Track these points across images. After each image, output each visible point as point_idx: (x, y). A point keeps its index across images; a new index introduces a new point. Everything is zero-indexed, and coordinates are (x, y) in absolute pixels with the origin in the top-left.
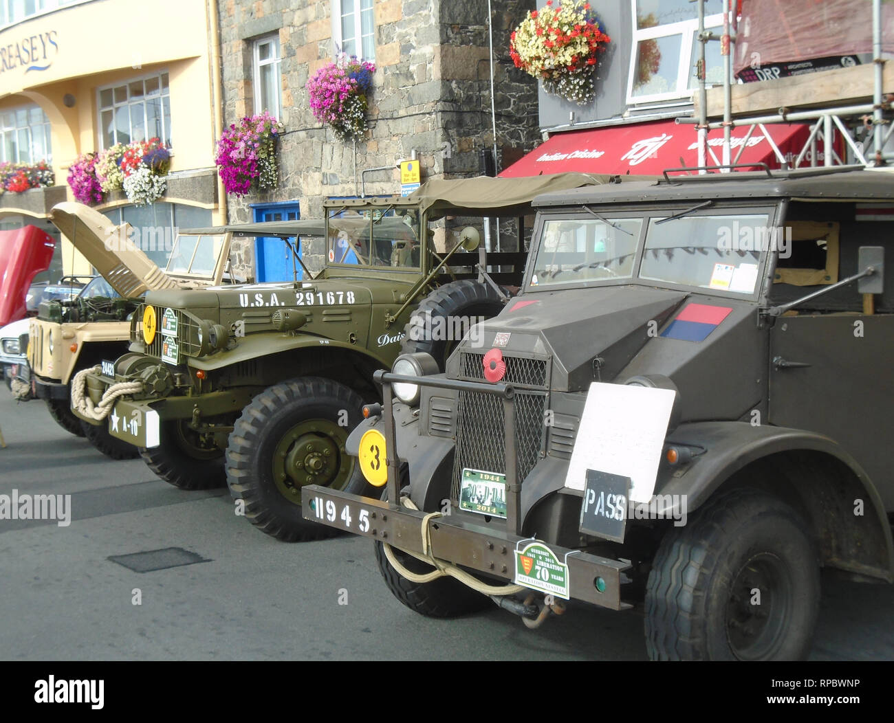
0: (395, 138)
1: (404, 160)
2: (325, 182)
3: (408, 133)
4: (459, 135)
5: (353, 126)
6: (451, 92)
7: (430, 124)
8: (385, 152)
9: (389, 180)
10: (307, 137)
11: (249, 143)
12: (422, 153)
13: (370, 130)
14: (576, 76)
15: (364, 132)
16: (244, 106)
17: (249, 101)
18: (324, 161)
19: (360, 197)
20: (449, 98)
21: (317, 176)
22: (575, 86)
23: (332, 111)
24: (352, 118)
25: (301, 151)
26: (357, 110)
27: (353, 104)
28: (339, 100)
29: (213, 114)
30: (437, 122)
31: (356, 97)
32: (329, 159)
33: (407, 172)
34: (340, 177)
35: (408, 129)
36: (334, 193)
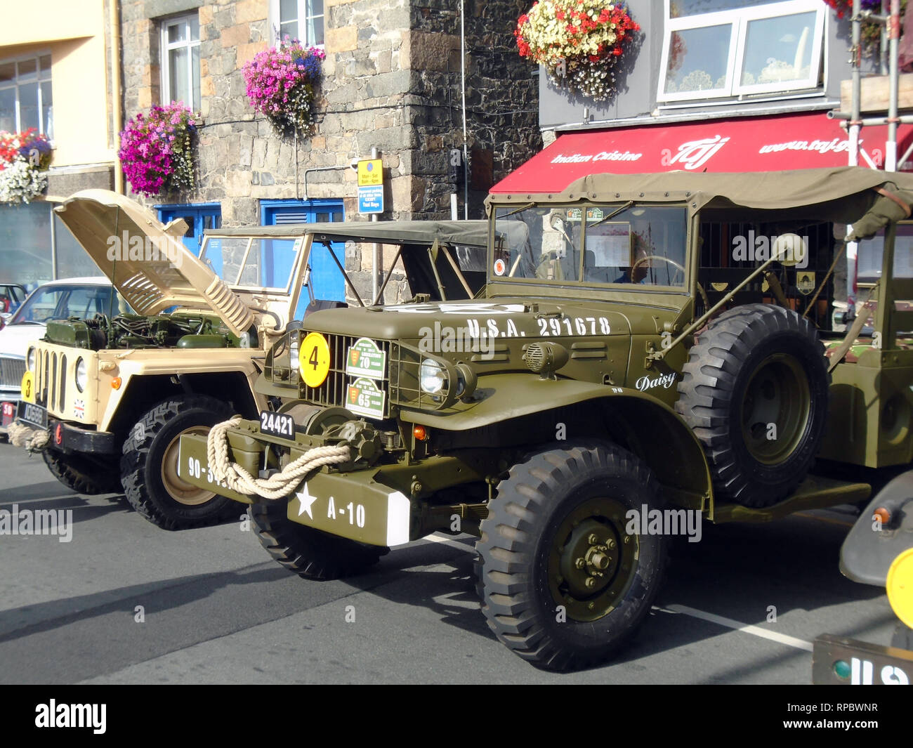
0: (348, 135)
1: (360, 159)
2: (256, 182)
3: (365, 129)
4: (428, 132)
5: (297, 120)
6: (421, 84)
7: (395, 119)
8: (334, 150)
9: (339, 181)
10: (233, 131)
11: (164, 135)
12: (383, 152)
13: (316, 125)
14: (597, 68)
15: (310, 126)
16: (150, 94)
17: (156, 88)
18: (255, 159)
19: (302, 199)
20: (418, 89)
21: (246, 175)
22: (595, 78)
23: (275, 101)
24: (297, 111)
25: (225, 147)
26: (303, 101)
27: (298, 94)
28: (282, 89)
29: (110, 102)
30: (404, 117)
31: (303, 86)
32: (262, 155)
33: (366, 172)
34: (276, 176)
35: (365, 125)
36: (266, 194)
